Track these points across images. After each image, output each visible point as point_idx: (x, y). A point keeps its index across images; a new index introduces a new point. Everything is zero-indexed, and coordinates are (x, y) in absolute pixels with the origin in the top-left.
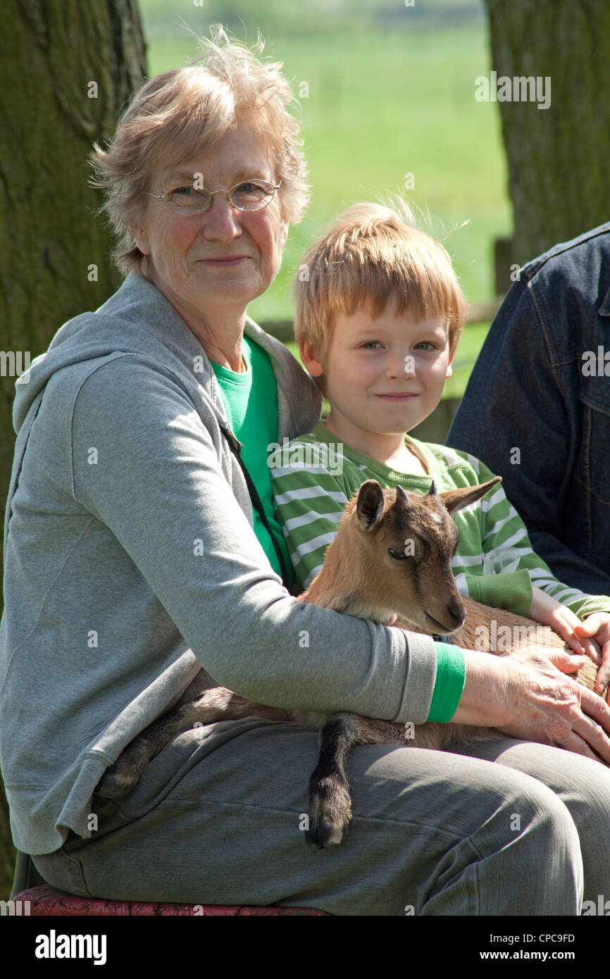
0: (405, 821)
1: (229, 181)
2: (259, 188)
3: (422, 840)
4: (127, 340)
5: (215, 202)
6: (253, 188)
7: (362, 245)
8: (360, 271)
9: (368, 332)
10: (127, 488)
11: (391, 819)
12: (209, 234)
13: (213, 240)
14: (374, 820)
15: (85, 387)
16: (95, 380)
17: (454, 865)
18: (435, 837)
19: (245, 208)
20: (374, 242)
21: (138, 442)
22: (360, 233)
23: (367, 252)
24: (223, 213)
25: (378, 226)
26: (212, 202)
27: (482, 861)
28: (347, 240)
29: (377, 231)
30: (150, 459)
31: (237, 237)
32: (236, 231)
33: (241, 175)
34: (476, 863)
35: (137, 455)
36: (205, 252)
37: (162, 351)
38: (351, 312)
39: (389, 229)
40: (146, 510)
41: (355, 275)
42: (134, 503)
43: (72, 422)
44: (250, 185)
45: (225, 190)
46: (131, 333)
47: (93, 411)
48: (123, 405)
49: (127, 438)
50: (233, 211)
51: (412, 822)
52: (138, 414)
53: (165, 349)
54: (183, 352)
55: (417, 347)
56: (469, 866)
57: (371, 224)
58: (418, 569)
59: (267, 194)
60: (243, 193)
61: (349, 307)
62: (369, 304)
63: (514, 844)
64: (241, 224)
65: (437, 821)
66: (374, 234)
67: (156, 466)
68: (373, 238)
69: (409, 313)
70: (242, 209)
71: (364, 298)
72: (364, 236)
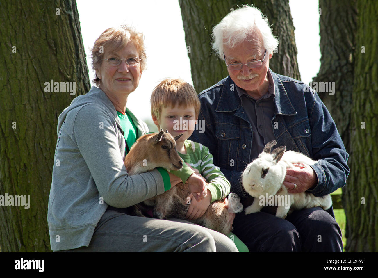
0: (167, 237)
1: (126, 56)
2: (135, 60)
3: (171, 243)
4: (92, 100)
5: (122, 62)
6: (133, 60)
7: (168, 87)
8: (167, 95)
9: (171, 113)
10: (87, 143)
11: (162, 236)
12: (119, 71)
13: (120, 73)
14: (157, 236)
15: (79, 112)
16: (82, 110)
17: (181, 250)
18: (175, 242)
19: (131, 65)
20: (172, 86)
21: (94, 130)
22: (168, 83)
23: (169, 89)
24: (124, 65)
25: (173, 81)
26: (121, 62)
27: (189, 249)
28: (164, 86)
29: (173, 83)
30: (96, 136)
31: (128, 73)
32: (128, 71)
33: (130, 55)
34: (187, 249)
35: (92, 134)
36: (118, 76)
37: (102, 104)
38: (166, 107)
39: (176, 82)
40: (92, 151)
41: (166, 96)
42: (89, 148)
43: (74, 122)
44: (132, 59)
45: (125, 59)
46: (93, 99)
47: (81, 119)
48: (90, 118)
49: (90, 128)
50: (127, 66)
51: (168, 237)
52: (94, 121)
53: (103, 104)
54: (108, 106)
55: (185, 117)
56: (185, 250)
57: (171, 81)
58: (170, 151)
59: (137, 62)
60: (130, 61)
61: (165, 105)
62: (170, 104)
63: (199, 244)
64: (129, 69)
65: (176, 238)
66: (172, 84)
67: (98, 138)
68: (171, 85)
69: (182, 106)
70: (130, 65)
71: (169, 103)
72: (169, 84)
